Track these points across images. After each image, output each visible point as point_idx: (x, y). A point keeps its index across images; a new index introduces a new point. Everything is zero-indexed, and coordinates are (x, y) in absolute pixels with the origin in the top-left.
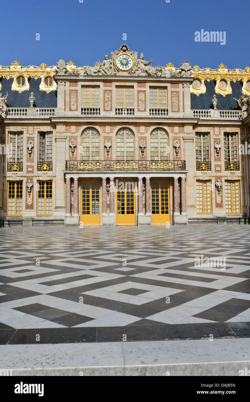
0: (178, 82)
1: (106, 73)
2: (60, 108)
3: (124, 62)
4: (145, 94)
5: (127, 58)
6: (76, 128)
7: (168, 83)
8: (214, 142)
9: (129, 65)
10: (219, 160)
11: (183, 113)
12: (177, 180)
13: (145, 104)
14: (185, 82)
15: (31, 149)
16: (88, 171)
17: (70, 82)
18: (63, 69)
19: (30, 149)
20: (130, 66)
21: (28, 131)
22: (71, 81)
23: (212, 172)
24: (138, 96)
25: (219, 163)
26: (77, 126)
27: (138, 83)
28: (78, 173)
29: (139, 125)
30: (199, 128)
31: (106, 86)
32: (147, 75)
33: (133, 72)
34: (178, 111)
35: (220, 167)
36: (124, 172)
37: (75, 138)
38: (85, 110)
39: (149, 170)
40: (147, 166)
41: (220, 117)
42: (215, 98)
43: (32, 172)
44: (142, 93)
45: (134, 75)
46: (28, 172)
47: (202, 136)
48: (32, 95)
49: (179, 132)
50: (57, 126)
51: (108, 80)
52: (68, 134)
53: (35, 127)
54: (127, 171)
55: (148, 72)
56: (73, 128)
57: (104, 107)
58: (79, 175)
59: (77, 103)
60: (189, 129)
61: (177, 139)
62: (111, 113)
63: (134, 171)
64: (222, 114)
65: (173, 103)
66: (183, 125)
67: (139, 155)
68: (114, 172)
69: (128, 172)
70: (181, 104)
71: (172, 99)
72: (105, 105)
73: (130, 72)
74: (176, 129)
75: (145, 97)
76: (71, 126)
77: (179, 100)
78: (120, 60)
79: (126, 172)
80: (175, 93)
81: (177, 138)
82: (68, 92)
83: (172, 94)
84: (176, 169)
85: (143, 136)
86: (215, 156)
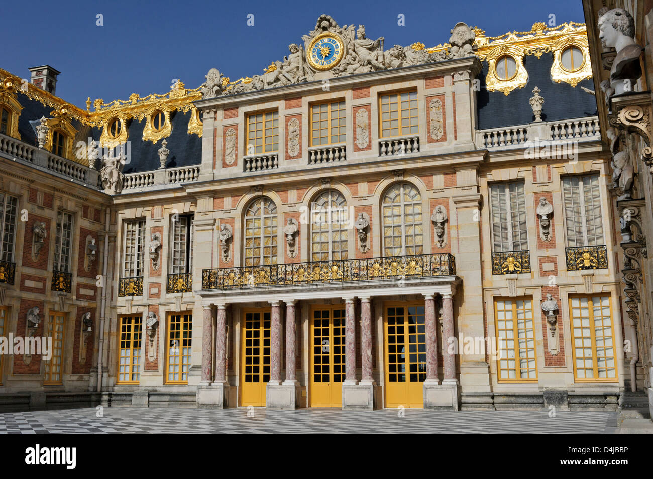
0: (441, 74)
1: (289, 80)
2: (205, 164)
3: (325, 50)
4: (369, 111)
5: (330, 43)
6: (232, 202)
7: (419, 79)
8: (536, 201)
9: (335, 55)
10: (551, 244)
11: (454, 142)
12: (430, 300)
13: (370, 134)
14: (455, 70)
15: (156, 249)
16: (241, 289)
17: (225, 110)
18: (214, 86)
19: (153, 251)
20: (337, 57)
21: (152, 216)
22: (225, 108)
23: (533, 277)
24: (354, 118)
25: (549, 252)
26: (234, 196)
27: (353, 90)
28: (224, 295)
29: (355, 181)
30: (494, 172)
31: (290, 108)
32: (373, 70)
33: (341, 68)
34: (444, 138)
35: (553, 263)
36: (311, 287)
37: (231, 221)
38: (251, 161)
39: (363, 281)
40: (362, 273)
41: (552, 139)
42: (537, 96)
43: (157, 295)
44: (362, 110)
45: (343, 75)
46: (151, 296)
47: (507, 190)
48: (164, 145)
49: (445, 186)
50: (199, 201)
51: (292, 94)
52: (218, 215)
53: (165, 207)
54: (317, 285)
55: (374, 62)
56: (228, 201)
57: (287, 152)
58: (227, 298)
59: (236, 150)
60: (467, 176)
61: (440, 204)
62: (299, 163)
63: (331, 284)
64: (556, 131)
65: (431, 122)
66: (452, 169)
67: (356, 248)
68: (291, 288)
69: (319, 287)
70: (449, 121)
71: (428, 114)
72: (289, 147)
73: (335, 70)
74: (439, 180)
75: (369, 118)
76: (223, 198)
77: (444, 114)
78: (317, 48)
79: (315, 287)
80: (435, 100)
81: (441, 200)
82: (220, 132)
83: (428, 103)
84: (427, 274)
85: (364, 203)
86: (539, 236)
